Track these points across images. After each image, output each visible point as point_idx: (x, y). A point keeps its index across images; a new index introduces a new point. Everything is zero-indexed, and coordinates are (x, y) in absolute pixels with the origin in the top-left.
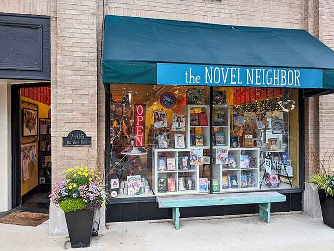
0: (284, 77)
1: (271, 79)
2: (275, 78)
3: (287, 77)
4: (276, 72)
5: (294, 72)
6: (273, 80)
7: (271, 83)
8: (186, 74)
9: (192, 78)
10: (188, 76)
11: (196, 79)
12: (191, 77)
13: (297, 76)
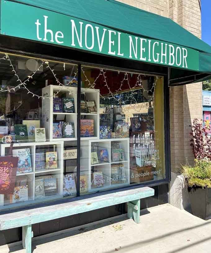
0: (172, 54)
1: (158, 54)
2: (162, 54)
3: (175, 54)
4: (164, 46)
5: (182, 50)
6: (160, 56)
7: (158, 60)
8: (38, 23)
9: (49, 34)
10: (42, 28)
11: (56, 36)
12: (46, 31)
13: (185, 56)
